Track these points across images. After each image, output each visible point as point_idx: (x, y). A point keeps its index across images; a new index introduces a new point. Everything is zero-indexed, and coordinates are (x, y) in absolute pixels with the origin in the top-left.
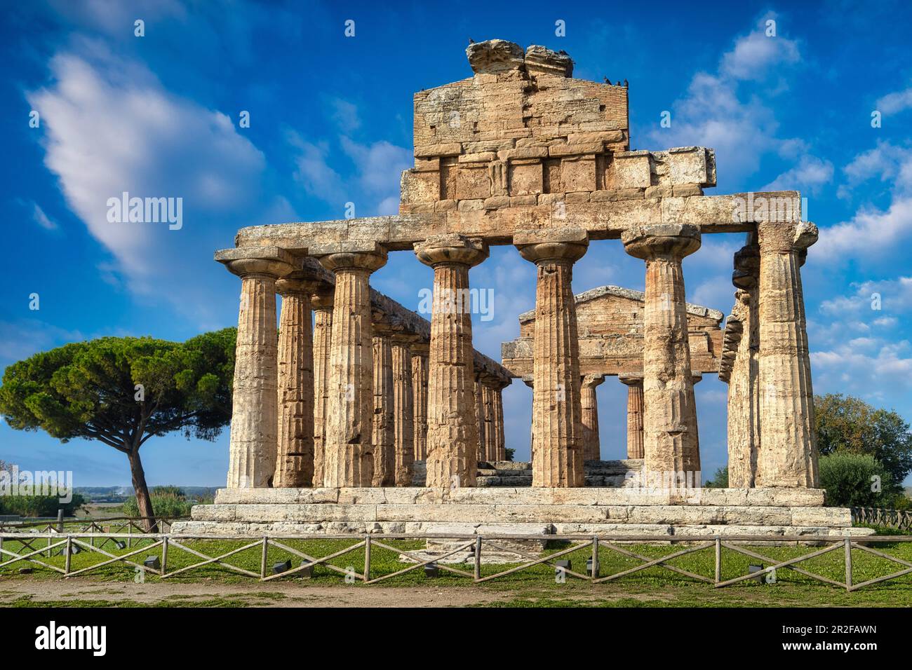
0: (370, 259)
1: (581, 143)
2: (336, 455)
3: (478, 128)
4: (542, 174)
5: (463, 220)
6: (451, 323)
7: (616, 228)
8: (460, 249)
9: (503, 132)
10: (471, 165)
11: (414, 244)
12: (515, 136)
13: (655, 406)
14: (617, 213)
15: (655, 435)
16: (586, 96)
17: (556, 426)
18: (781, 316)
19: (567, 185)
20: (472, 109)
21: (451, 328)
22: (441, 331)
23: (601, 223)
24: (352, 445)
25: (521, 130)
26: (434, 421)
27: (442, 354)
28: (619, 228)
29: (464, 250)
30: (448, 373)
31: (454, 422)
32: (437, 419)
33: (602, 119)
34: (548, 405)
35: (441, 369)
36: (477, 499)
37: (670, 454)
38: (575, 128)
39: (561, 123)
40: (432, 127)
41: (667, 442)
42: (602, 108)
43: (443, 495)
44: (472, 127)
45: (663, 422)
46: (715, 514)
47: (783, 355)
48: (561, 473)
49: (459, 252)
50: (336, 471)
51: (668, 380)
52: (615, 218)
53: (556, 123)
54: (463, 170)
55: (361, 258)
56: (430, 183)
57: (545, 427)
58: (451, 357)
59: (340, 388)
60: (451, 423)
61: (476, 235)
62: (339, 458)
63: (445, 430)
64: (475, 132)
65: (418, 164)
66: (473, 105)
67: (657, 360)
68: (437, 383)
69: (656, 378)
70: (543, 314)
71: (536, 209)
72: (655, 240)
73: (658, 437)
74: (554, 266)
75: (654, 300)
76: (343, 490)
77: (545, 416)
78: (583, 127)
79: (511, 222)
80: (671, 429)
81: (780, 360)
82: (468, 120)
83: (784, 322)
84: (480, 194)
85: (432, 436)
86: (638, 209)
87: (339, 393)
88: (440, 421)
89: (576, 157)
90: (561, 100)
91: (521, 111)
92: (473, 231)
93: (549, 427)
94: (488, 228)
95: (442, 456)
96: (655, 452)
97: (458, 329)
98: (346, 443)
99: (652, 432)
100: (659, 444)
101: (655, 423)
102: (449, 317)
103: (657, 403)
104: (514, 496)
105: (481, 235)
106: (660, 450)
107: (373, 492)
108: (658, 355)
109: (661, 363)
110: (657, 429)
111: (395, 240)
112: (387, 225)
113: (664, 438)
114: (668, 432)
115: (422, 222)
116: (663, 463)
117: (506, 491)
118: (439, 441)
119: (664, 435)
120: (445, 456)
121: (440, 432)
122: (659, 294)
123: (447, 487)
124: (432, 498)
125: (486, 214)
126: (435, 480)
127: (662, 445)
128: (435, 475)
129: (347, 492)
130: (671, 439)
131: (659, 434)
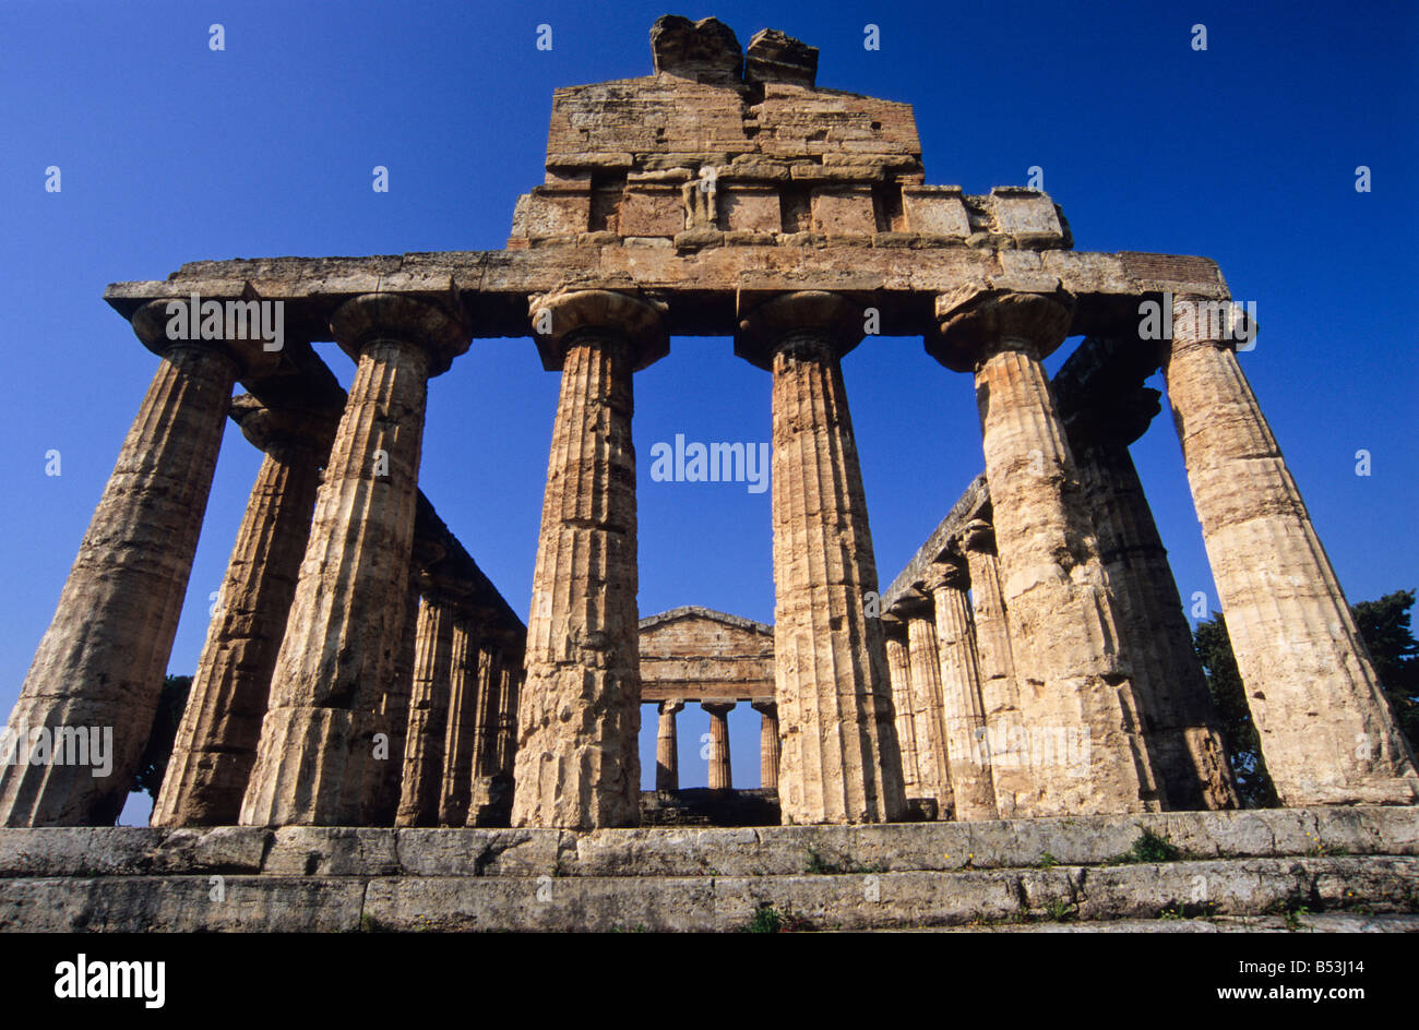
1: (847, 164)
2: (283, 734)
3: (665, 136)
4: (778, 207)
5: (632, 261)
6: (599, 441)
7: (926, 288)
9: (708, 143)
10: (649, 187)
11: (530, 298)
12: (731, 149)
13: (1059, 619)
14: (923, 266)
15: (1072, 684)
16: (848, 109)
17: (848, 667)
18: (1256, 447)
19: (824, 225)
20: (654, 112)
21: (599, 451)
22: (576, 457)
23: (897, 280)
24: (329, 711)
25: (741, 142)
26: (544, 655)
27: (574, 502)
28: (931, 288)
30: (587, 544)
31: (596, 658)
32: (552, 650)
33: (878, 138)
34: (825, 617)
35: (570, 533)
36: (655, 862)
37: (1117, 727)
38: (835, 146)
39: (809, 139)
40: (582, 131)
41: (1104, 699)
42: (876, 126)
43: (561, 849)
44: (654, 134)
45: (1085, 653)
47: (1283, 517)
48: (869, 784)
50: (275, 778)
51: (1074, 565)
52: (924, 273)
53: (800, 138)
54: (632, 195)
56: (570, 210)
57: (821, 671)
58: (597, 510)
59: (322, 571)
60: (588, 659)
61: (657, 286)
62: (289, 742)
63: (574, 677)
64: (659, 141)
65: (550, 180)
66: (657, 107)
67: (1045, 524)
68: (558, 565)
69: (1048, 560)
71: (773, 252)
73: (1080, 690)
74: (813, 344)
76: (283, 834)
77: (817, 644)
78: (848, 146)
79: (728, 269)
80: (1105, 667)
81: (1279, 525)
82: (646, 124)
84: (664, 229)
85: (535, 692)
86: (960, 262)
87: (318, 583)
88: (561, 654)
89: (838, 186)
90: (806, 110)
91: (740, 119)
92: (652, 279)
93: (832, 669)
94: (682, 277)
95: (561, 743)
97: (613, 455)
98: (314, 704)
99: (1057, 677)
100: (1085, 705)
101: (1065, 658)
102: (594, 429)
103: (1062, 613)
104: (753, 849)
105: (667, 286)
106: (1090, 718)
107: (364, 841)
108: (1042, 513)
109: (1057, 528)
110: (1072, 671)
111: (492, 288)
112: (479, 264)
113: (1096, 691)
114: (1103, 677)
115: (550, 262)
116: (1104, 749)
117: (732, 838)
118: (553, 706)
119: (1093, 683)
120: (569, 744)
121: (557, 683)
122: (1023, 402)
123: (571, 828)
124: (529, 860)
125: (677, 255)
126: (538, 809)
127: (1095, 707)
128: (540, 796)
129: (292, 838)
130: (1112, 691)
131: (1082, 681)
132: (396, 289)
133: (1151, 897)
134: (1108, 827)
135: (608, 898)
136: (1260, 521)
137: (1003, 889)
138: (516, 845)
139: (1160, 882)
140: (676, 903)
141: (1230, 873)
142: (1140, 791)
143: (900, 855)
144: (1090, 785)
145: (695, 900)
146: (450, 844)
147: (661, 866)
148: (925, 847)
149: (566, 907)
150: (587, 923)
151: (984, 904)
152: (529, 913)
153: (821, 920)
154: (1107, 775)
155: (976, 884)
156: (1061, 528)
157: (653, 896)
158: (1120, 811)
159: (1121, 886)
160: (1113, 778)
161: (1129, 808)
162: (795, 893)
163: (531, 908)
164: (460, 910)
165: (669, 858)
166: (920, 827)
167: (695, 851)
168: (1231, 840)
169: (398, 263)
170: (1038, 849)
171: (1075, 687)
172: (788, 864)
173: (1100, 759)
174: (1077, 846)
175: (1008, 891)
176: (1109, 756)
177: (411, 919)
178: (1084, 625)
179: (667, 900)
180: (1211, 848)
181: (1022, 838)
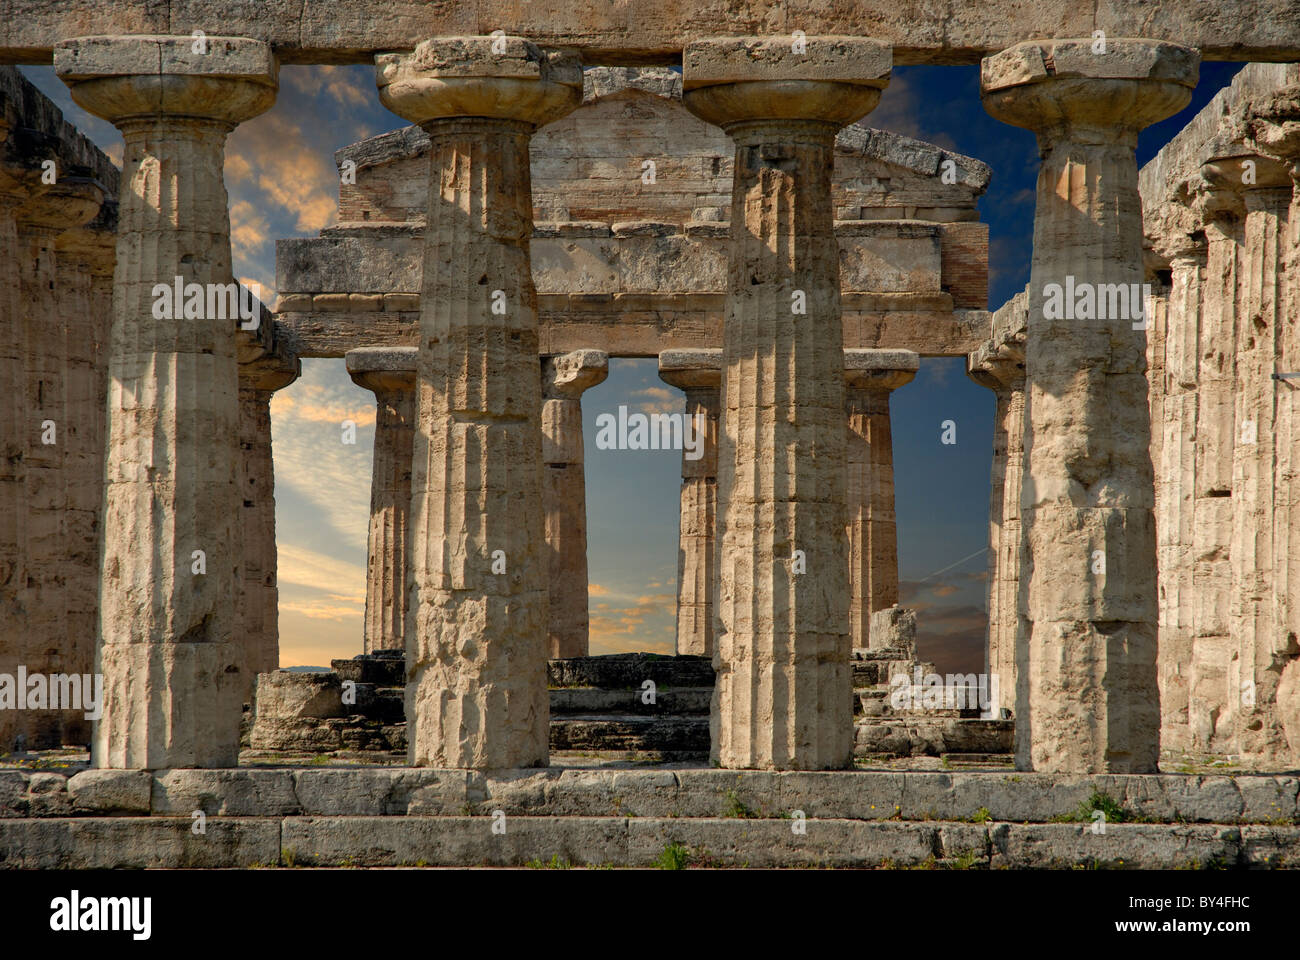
0: (246, 95)
2: (144, 674)
7: (969, 43)
8: (526, 85)
11: (379, 58)
13: (1059, 549)
15: (1058, 628)
22: (461, 322)
24: (192, 646)
26: (438, 580)
27: (462, 387)
28: (977, 41)
29: (537, 87)
30: (483, 442)
32: (447, 575)
34: (770, 540)
35: (461, 429)
36: (569, 803)
37: (1099, 681)
41: (1091, 650)
43: (470, 789)
45: (1080, 594)
48: (802, 730)
49: (522, 94)
50: (145, 719)
51: (1096, 480)
52: (967, 14)
55: (220, 91)
57: (759, 603)
59: (151, 478)
60: (489, 587)
61: (563, 40)
62: (153, 684)
63: (475, 607)
67: (1068, 424)
68: (449, 470)
69: (1062, 471)
70: (754, 282)
72: (1081, 88)
73: (1065, 636)
75: (1063, 254)
76: (166, 777)
77: (757, 572)
80: (1100, 612)
85: (428, 622)
87: (149, 493)
88: (459, 580)
92: (557, 28)
93: (771, 604)
95: (462, 679)
96: (1056, 676)
98: (174, 640)
99: (1046, 619)
100: (1068, 654)
101: (1058, 595)
102: (484, 280)
103: (1065, 543)
104: (671, 792)
106: (1070, 669)
107: (258, 783)
108: (1068, 410)
109: (1081, 432)
110: (1063, 613)
113: (1083, 639)
114: (1094, 623)
116: (1077, 705)
117: (650, 779)
118: (451, 639)
119: (1084, 630)
120: (472, 682)
121: (455, 613)
122: (1078, 239)
123: (478, 769)
124: (437, 800)
126: (441, 749)
127: (1078, 656)
128: (442, 735)
129: (178, 782)
130: (1102, 641)
131: (1069, 626)
133: (1067, 853)
134: (1058, 786)
135: (524, 835)
137: (918, 838)
138: (422, 787)
139: (1080, 841)
140: (590, 840)
141: (1156, 836)
142: (1108, 751)
143: (826, 804)
144: (1056, 742)
145: (609, 838)
146: (352, 785)
147: (574, 807)
148: (853, 798)
149: (482, 843)
150: (503, 857)
151: (895, 851)
152: (446, 847)
153: (731, 859)
154: (1076, 733)
155: (889, 833)
156: (1085, 432)
157: (567, 833)
158: (1080, 771)
159: (1040, 843)
160: (1081, 736)
161: (1092, 768)
162: (707, 834)
163: (448, 844)
164: (378, 845)
165: (583, 799)
166: (850, 777)
167: (610, 792)
168: (1193, 806)
170: (976, 804)
171: (1060, 633)
172: (707, 808)
173: (1072, 715)
174: (1019, 803)
175: (921, 841)
176: (1080, 712)
177: (330, 854)
178: (1085, 561)
179: (581, 837)
180: (1169, 813)
181: (960, 793)
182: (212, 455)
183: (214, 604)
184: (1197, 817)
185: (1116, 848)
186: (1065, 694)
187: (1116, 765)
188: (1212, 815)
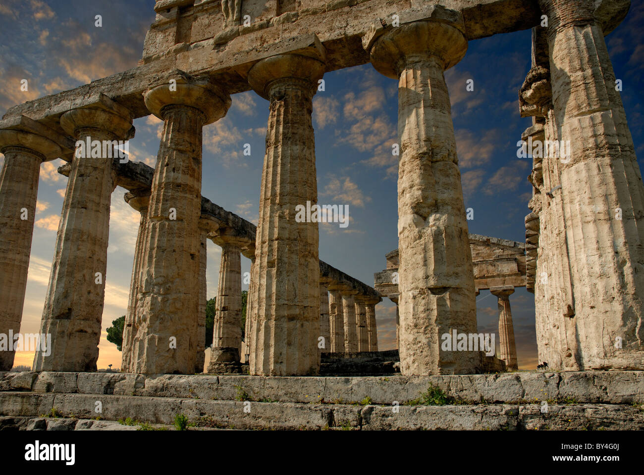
5: (191, 60)
7: (356, 34)
11: (143, 93)
13: (410, 251)
14: (356, 17)
15: (410, 294)
17: (273, 289)
18: (589, 105)
21: (167, 177)
23: (338, 32)
24: (57, 320)
28: (359, 33)
31: (159, 290)
34: (266, 260)
36: (173, 391)
37: (433, 321)
41: (428, 304)
43: (136, 384)
45: (421, 274)
46: (504, 420)
47: (599, 159)
51: (428, 214)
52: (355, 23)
56: (167, 34)
57: (261, 292)
60: (155, 291)
61: (202, 71)
63: (148, 300)
65: (158, 18)
67: (411, 187)
69: (410, 211)
71: (266, 32)
73: (414, 297)
76: (41, 375)
77: (260, 276)
80: (432, 282)
81: (594, 166)
83: (594, 111)
84: (211, 33)
92: (200, 68)
93: (265, 290)
94: (215, 62)
96: (411, 321)
98: (52, 318)
99: (406, 290)
100: (416, 307)
101: (410, 277)
102: (167, 165)
103: (412, 248)
104: (215, 387)
105: (206, 70)
106: (417, 316)
107: (66, 378)
108: (411, 180)
109: (418, 189)
110: (413, 286)
111: (126, 93)
112: (121, 80)
113: (423, 298)
114: (429, 289)
115: (152, 70)
116: (422, 336)
117: (206, 381)
119: (424, 293)
120: (144, 333)
121: (143, 303)
123: (143, 374)
124: (124, 388)
125: (213, 49)
127: (421, 308)
129: (43, 377)
130: (434, 298)
131: (416, 292)
132: (78, 106)
133: (407, 424)
134: (410, 383)
136: (581, 165)
137: (320, 415)
138: (119, 381)
139: (414, 417)
141: (462, 413)
142: (440, 361)
143: (286, 394)
144: (412, 358)
145: (173, 409)
146: (95, 380)
148: (299, 391)
151: (308, 422)
153: (226, 423)
154: (422, 352)
155: (305, 411)
156: (420, 189)
157: (156, 406)
158: (425, 374)
159: (390, 418)
160: (425, 353)
161: (431, 372)
162: (215, 409)
163: (110, 409)
164: (85, 408)
165: (178, 389)
167: (190, 386)
169: (88, 88)
170: (364, 395)
171: (411, 296)
172: (230, 395)
173: (420, 342)
174: (388, 393)
175: (322, 416)
176: (423, 339)
178: (423, 255)
179: (161, 408)
180: (477, 398)
181: (355, 388)
182: (78, 245)
183: (71, 304)
184: (495, 400)
185: (437, 421)
186: (415, 330)
187: (446, 370)
188: (504, 399)
